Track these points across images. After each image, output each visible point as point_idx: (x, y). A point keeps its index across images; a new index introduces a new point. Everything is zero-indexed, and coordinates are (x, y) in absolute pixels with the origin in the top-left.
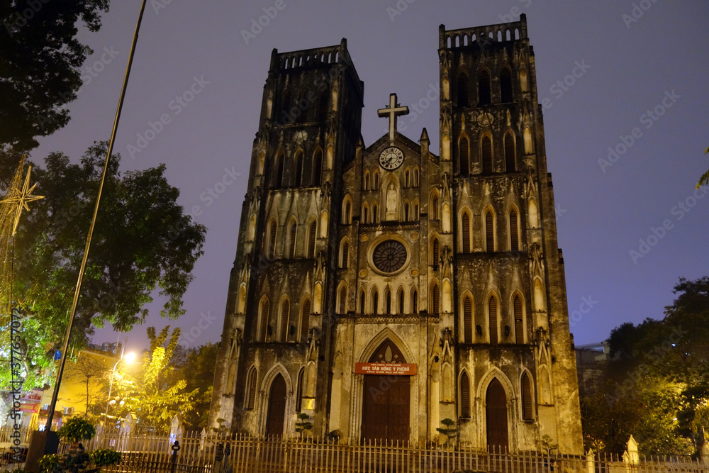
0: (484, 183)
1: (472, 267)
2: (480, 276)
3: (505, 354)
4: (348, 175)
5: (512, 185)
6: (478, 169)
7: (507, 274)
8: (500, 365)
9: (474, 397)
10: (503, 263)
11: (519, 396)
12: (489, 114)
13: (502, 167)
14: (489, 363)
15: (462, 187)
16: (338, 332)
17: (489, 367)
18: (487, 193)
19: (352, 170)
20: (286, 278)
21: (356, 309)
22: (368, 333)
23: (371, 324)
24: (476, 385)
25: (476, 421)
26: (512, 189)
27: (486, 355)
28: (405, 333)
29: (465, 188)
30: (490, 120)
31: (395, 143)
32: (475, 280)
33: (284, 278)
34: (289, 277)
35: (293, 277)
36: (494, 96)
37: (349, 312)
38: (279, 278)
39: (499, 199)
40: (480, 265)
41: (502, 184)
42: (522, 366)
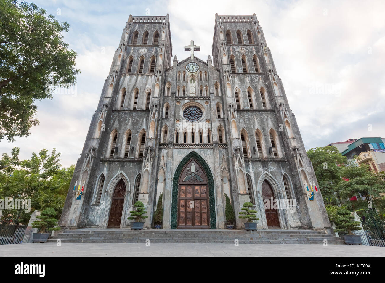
0: (246, 77)
1: (244, 116)
2: (249, 121)
3: (271, 164)
4: (169, 73)
5: (260, 79)
6: (241, 71)
7: (265, 120)
8: (269, 171)
9: (256, 191)
10: (261, 114)
11: (284, 189)
12: (244, 48)
13: (253, 70)
14: (262, 169)
15: (234, 78)
16: (162, 154)
17: (263, 172)
18: (248, 81)
19: (171, 71)
20: (131, 120)
21: (174, 141)
22: (182, 154)
23: (183, 148)
24: (256, 183)
25: (260, 207)
26: (261, 80)
27: (259, 164)
28: (204, 154)
29: (236, 79)
30: (245, 51)
31: (194, 61)
32: (247, 123)
33: (129, 119)
34: (132, 119)
35: (135, 120)
36: (245, 41)
37: (169, 142)
38: (125, 119)
39: (254, 84)
40: (249, 115)
41: (255, 78)
42: (282, 170)
